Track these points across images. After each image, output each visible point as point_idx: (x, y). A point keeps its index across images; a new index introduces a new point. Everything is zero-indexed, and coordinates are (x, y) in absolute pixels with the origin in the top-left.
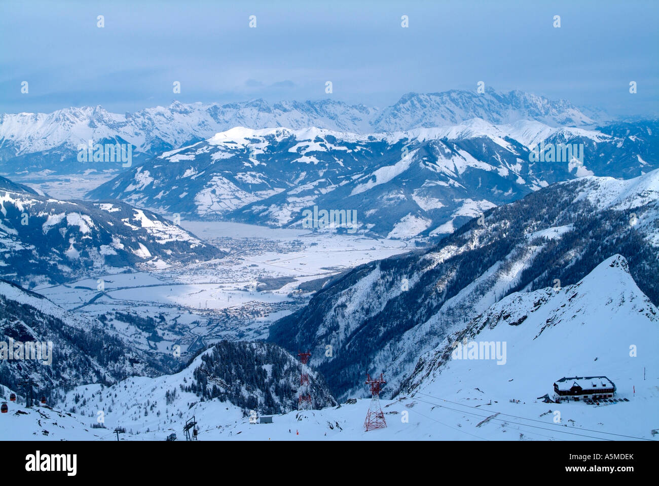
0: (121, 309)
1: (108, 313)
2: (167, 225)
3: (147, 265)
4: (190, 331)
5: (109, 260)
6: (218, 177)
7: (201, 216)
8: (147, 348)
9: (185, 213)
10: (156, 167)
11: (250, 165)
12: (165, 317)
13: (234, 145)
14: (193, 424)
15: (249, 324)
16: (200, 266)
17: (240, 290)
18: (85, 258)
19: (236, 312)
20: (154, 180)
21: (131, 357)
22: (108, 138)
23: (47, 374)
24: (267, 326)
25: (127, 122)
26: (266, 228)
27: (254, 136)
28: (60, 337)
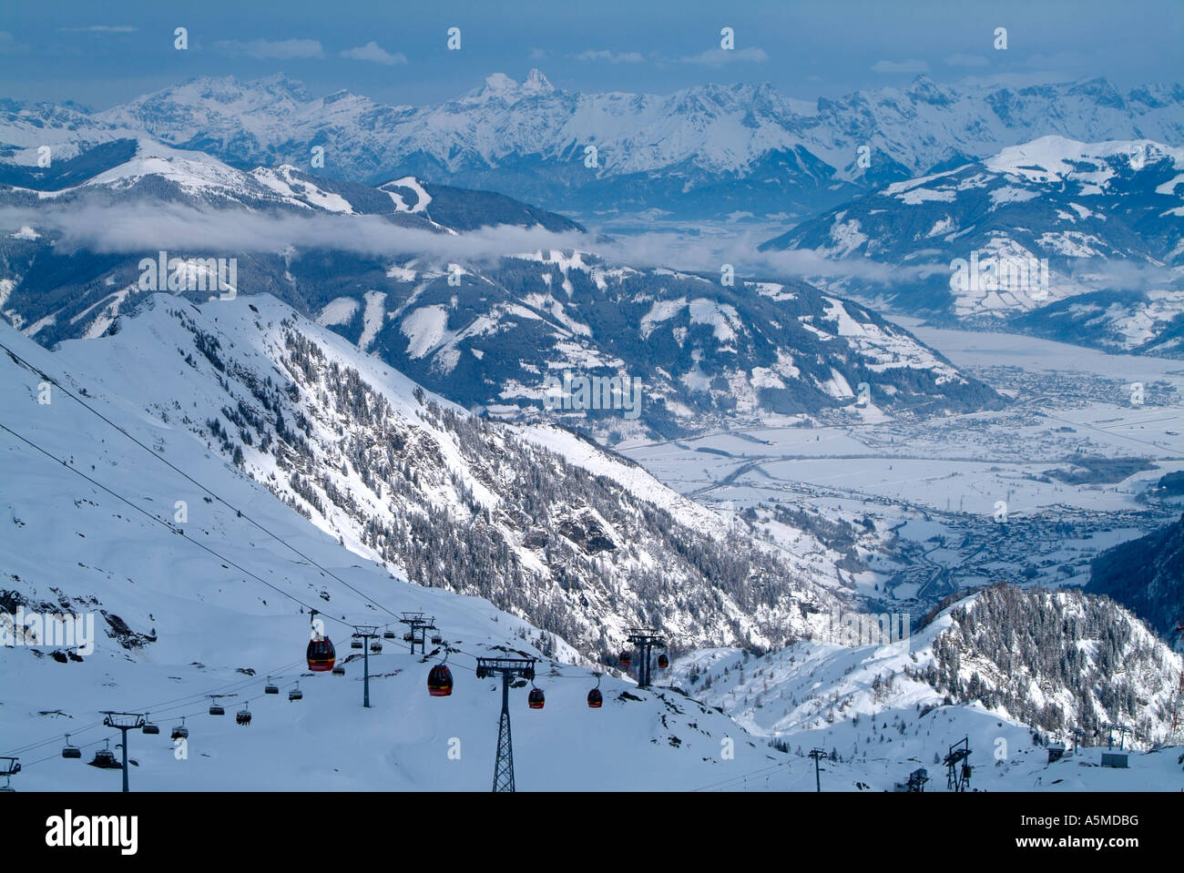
0: (786, 498)
1: (761, 506)
2: (889, 335)
3: (844, 414)
4: (924, 555)
5: (767, 398)
6: (999, 240)
7: (961, 319)
8: (835, 584)
9: (928, 310)
10: (873, 212)
11: (1071, 217)
12: (876, 523)
13: (1038, 174)
14: (963, 754)
15: (1049, 552)
16: (953, 422)
17: (1034, 479)
18: (720, 392)
19: (1023, 524)
20: (869, 239)
21: (804, 600)
22: (780, 150)
23: (635, 618)
24: (1088, 559)
25: (820, 118)
26: (1097, 351)
27: (1084, 156)
28: (666, 547)
